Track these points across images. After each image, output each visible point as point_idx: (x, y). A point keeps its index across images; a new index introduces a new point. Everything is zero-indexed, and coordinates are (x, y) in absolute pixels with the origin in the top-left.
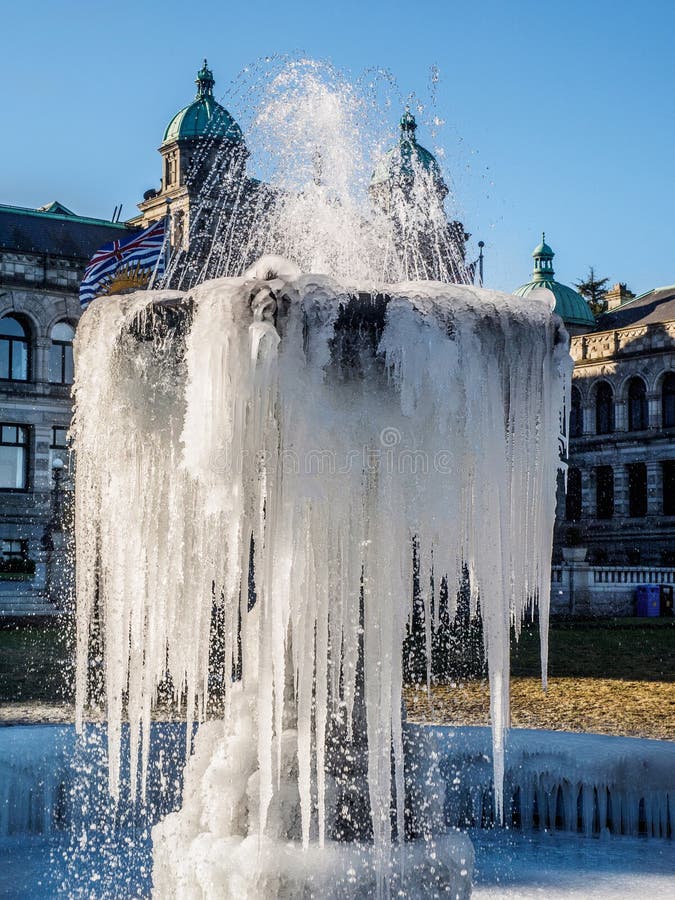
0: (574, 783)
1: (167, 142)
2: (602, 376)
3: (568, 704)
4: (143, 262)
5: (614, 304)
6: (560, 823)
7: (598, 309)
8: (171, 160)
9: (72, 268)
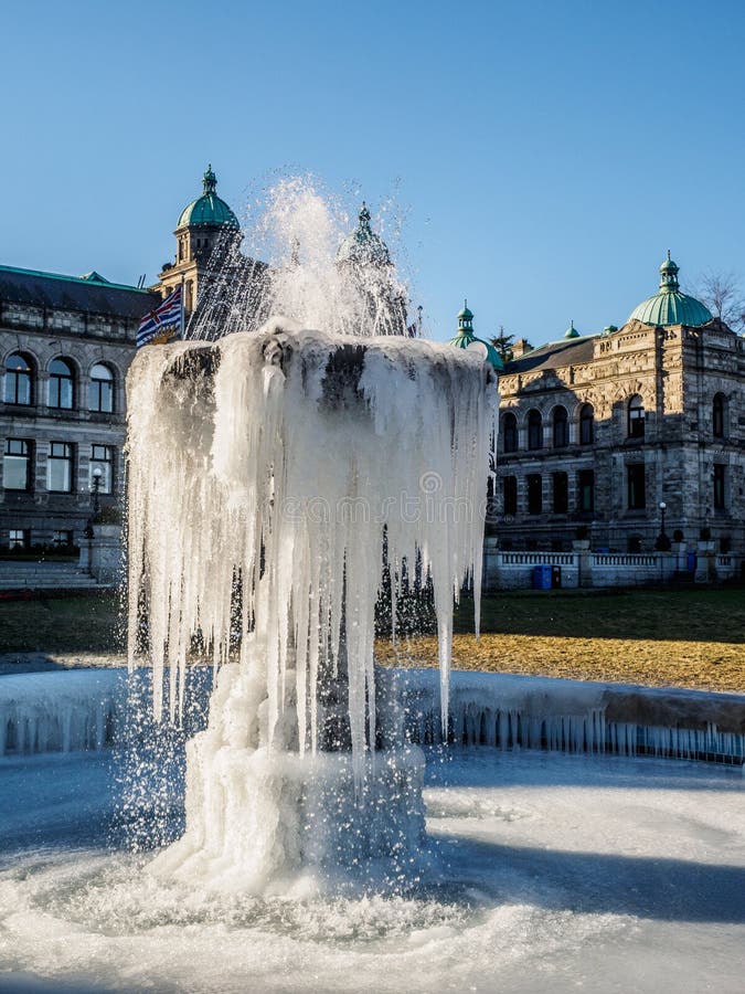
0: (493, 710)
1: (180, 227)
2: (509, 408)
3: (486, 653)
4: (169, 320)
5: (518, 354)
6: (483, 740)
7: (507, 358)
8: (183, 241)
9: (107, 323)
